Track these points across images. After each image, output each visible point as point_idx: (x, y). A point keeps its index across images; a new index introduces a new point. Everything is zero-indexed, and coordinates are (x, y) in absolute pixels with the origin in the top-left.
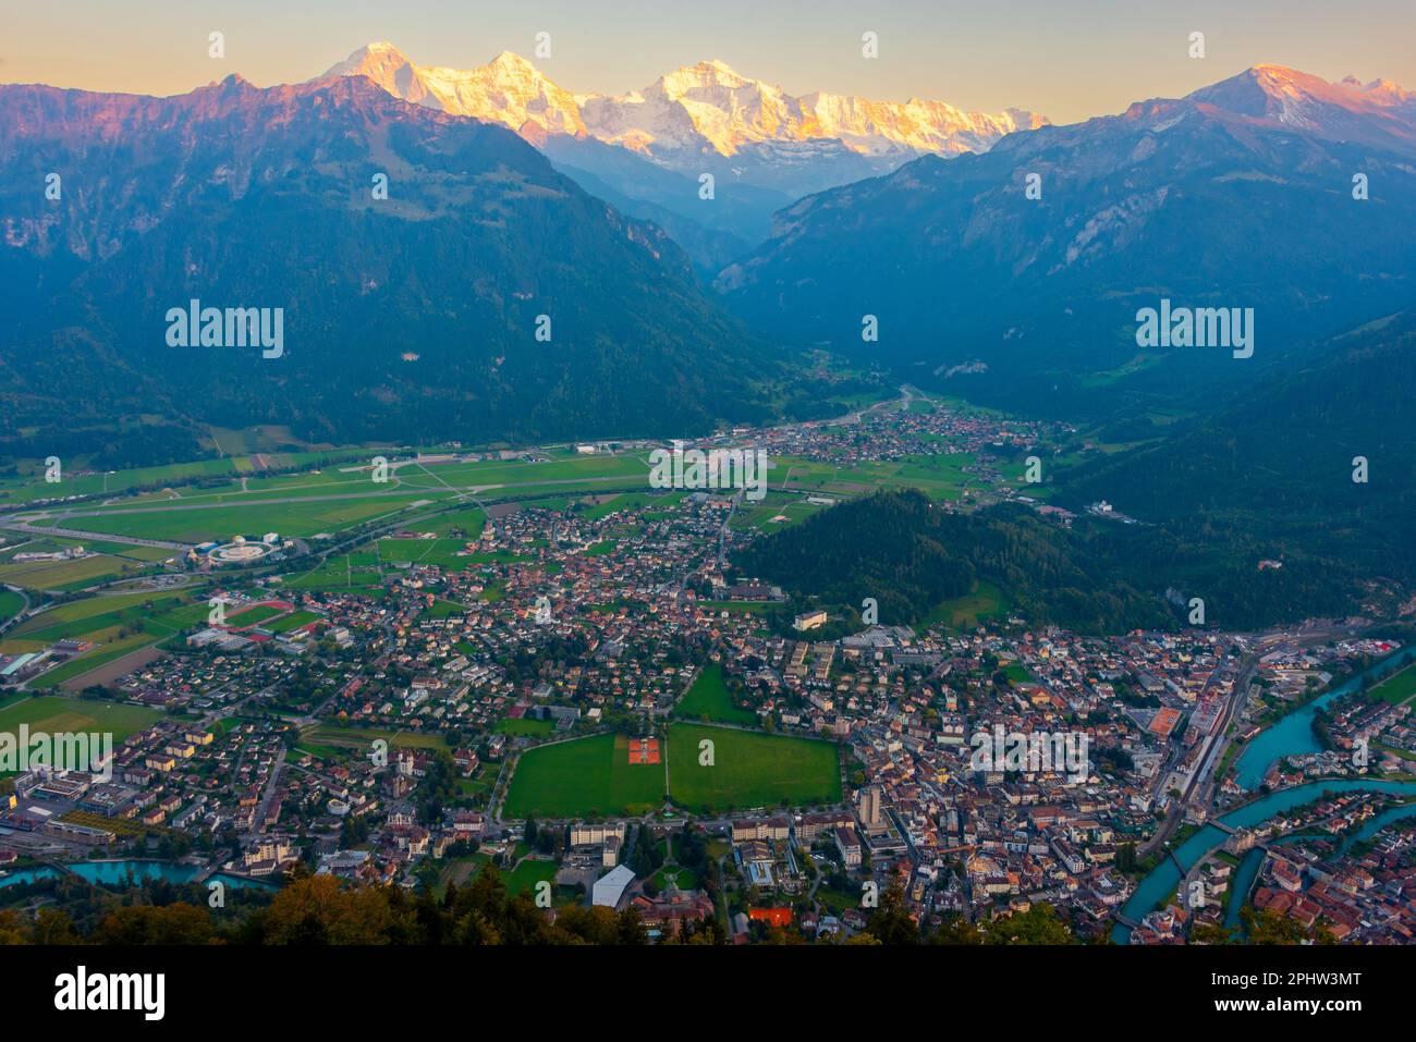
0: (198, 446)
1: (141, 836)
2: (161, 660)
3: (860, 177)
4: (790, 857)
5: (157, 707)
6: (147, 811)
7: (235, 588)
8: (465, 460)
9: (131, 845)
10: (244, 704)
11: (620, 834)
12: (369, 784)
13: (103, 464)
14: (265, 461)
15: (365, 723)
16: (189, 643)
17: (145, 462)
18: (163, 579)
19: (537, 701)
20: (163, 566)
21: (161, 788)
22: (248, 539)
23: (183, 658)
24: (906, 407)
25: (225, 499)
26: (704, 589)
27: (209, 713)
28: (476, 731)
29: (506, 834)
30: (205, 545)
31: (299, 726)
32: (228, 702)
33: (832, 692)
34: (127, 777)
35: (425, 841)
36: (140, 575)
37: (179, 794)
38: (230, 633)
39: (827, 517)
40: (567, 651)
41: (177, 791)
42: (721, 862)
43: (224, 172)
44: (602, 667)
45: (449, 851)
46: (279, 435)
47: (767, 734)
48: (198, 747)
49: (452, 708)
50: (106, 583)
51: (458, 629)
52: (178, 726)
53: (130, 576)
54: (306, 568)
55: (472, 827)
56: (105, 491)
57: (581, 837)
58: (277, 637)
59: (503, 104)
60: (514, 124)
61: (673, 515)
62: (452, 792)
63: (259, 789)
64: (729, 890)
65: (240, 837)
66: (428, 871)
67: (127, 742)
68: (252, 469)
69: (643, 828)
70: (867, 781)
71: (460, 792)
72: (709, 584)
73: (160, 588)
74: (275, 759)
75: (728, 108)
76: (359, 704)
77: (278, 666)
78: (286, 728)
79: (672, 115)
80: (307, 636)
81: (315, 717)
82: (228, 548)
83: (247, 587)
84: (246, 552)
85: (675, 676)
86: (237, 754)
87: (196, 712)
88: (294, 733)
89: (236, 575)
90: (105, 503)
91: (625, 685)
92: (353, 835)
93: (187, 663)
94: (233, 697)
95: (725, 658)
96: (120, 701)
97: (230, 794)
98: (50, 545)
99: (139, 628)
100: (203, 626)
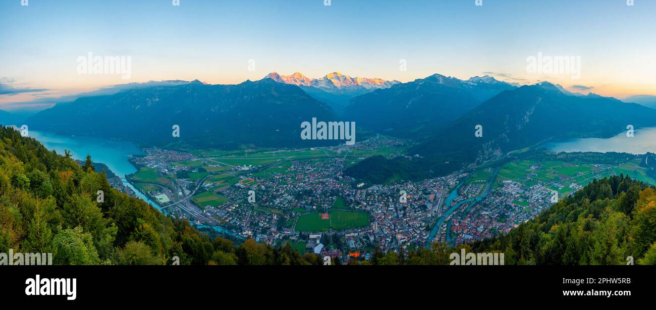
0: (238, 147)
1: (225, 223)
2: (230, 188)
3: (366, 93)
4: (358, 240)
5: (229, 198)
6: (226, 219)
7: (244, 175)
8: (288, 151)
10: (244, 199)
11: (320, 236)
12: (267, 220)
13: (223, 150)
14: (250, 150)
15: (267, 206)
16: (236, 185)
17: (229, 150)
18: (232, 172)
19: (302, 204)
20: (231, 170)
21: (229, 214)
22: (246, 166)
23: (234, 189)
24: (378, 138)
25: (243, 158)
26: (337, 179)
27: (238, 200)
28: (289, 210)
29: (295, 235)
30: (239, 167)
31: (254, 205)
32: (241, 199)
33: (365, 201)
34: (223, 211)
35: (278, 235)
36: (228, 171)
38: (242, 184)
39: (362, 162)
40: (309, 193)
41: (231, 215)
42: (343, 242)
44: (316, 197)
45: (283, 238)
46: (252, 145)
47: (352, 211)
48: (235, 207)
49: (284, 205)
50: (222, 172)
51: (286, 187)
52: (232, 202)
53: (226, 171)
54: (257, 172)
55: (288, 232)
56: (223, 155)
57: (312, 236)
58: (251, 186)
59: (296, 81)
60: (298, 85)
61: (331, 163)
62: (284, 224)
63: (246, 218)
64: (345, 249)
65: (242, 228)
66: (279, 242)
67: (223, 204)
68: (248, 152)
69: (325, 235)
70: (374, 220)
71: (286, 224)
72: (339, 178)
73: (231, 174)
74: (249, 212)
75: (340, 80)
76: (266, 202)
79: (328, 82)
80: (256, 187)
81: (257, 204)
82: (243, 167)
83: (246, 175)
84: (246, 168)
85: (332, 198)
86: (242, 210)
87: (236, 200)
88: (253, 207)
89: (244, 173)
90: (223, 157)
91: (321, 201)
92: (264, 231)
95: (342, 194)
96: (222, 195)
97: (241, 218)
98: (214, 164)
99: (227, 181)
100: (238, 182)
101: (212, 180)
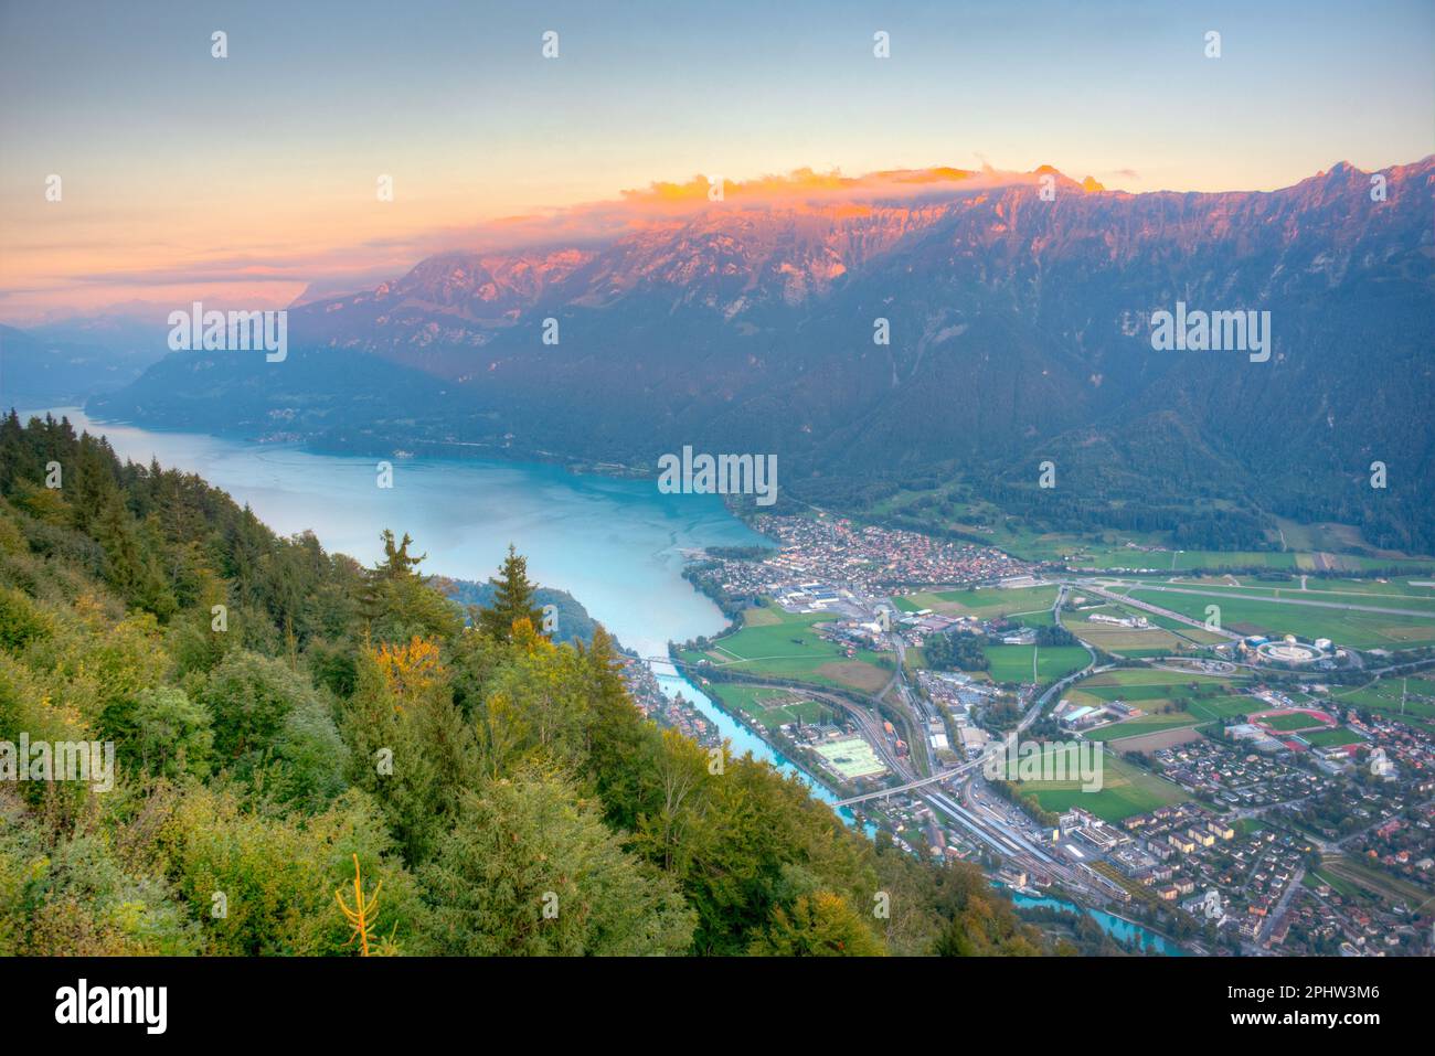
0: (1262, 536)
1: (1153, 906)
2: (1198, 742)
5: (1187, 788)
6: (1163, 885)
7: (1279, 688)
9: (1143, 911)
10: (1269, 809)
13: (1175, 542)
14: (1327, 560)
15: (1397, 872)
16: (1226, 733)
17: (1212, 546)
18: (1211, 664)
20: (1213, 652)
21: (1178, 868)
22: (1299, 639)
23: (1219, 747)
25: (1282, 595)
27: (1234, 809)
30: (1256, 638)
31: (1323, 851)
32: (1253, 803)
34: (1150, 846)
36: (1191, 656)
37: (1193, 879)
38: (1266, 733)
41: (1191, 875)
43: (1322, 261)
48: (1218, 839)
50: (1161, 656)
52: (1203, 813)
53: (1181, 654)
54: (1356, 683)
56: (1173, 569)
58: (1314, 750)
63: (1270, 902)
65: (1243, 944)
67: (1155, 813)
68: (1314, 568)
73: (1207, 672)
74: (1291, 877)
76: (1394, 849)
77: (1309, 781)
78: (1308, 849)
80: (1346, 757)
81: (1340, 847)
82: (1277, 646)
83: (1291, 690)
84: (1294, 653)
86: (1254, 858)
87: (1221, 803)
88: (1314, 854)
89: (1281, 675)
90: (1172, 581)
93: (1221, 752)
94: (1259, 799)
96: (1155, 772)
97: (1240, 897)
98: (1119, 611)
99: (1183, 707)
100: (1242, 719)
101: (1112, 693)
